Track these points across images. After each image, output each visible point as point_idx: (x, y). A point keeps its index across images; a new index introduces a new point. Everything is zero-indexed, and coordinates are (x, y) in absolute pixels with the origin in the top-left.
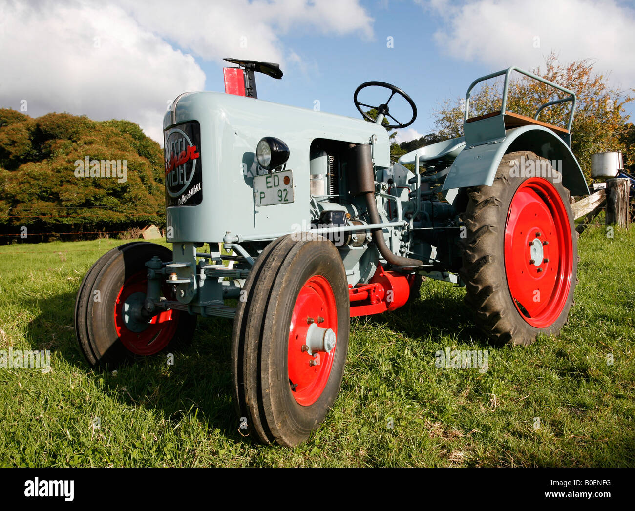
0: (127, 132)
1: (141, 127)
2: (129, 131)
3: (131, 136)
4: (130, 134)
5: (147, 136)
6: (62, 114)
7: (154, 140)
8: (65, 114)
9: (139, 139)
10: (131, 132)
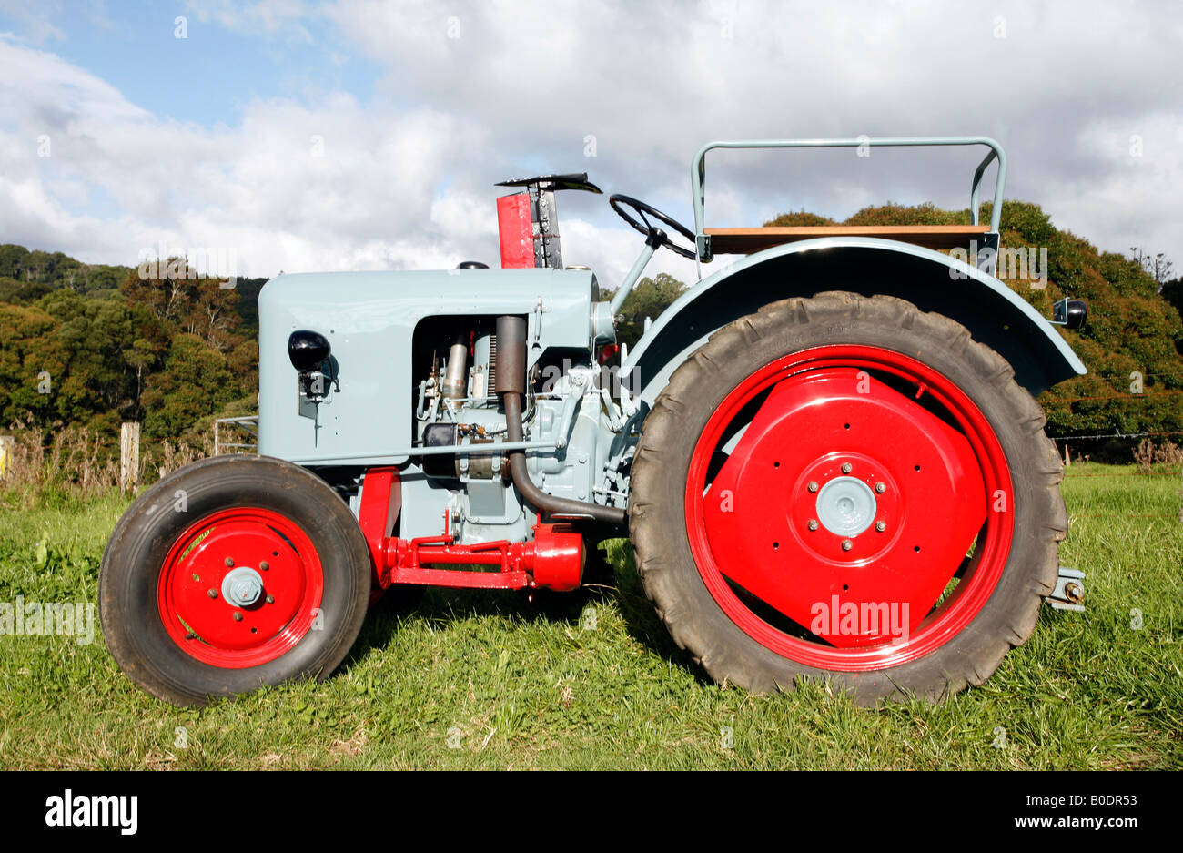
0: (1011, 227)
1: (1045, 212)
2: (1016, 225)
3: (1021, 233)
4: (1019, 230)
5: (1059, 229)
6: (883, 207)
7: (1077, 238)
8: (889, 207)
9: (1038, 239)
10: (1019, 225)
